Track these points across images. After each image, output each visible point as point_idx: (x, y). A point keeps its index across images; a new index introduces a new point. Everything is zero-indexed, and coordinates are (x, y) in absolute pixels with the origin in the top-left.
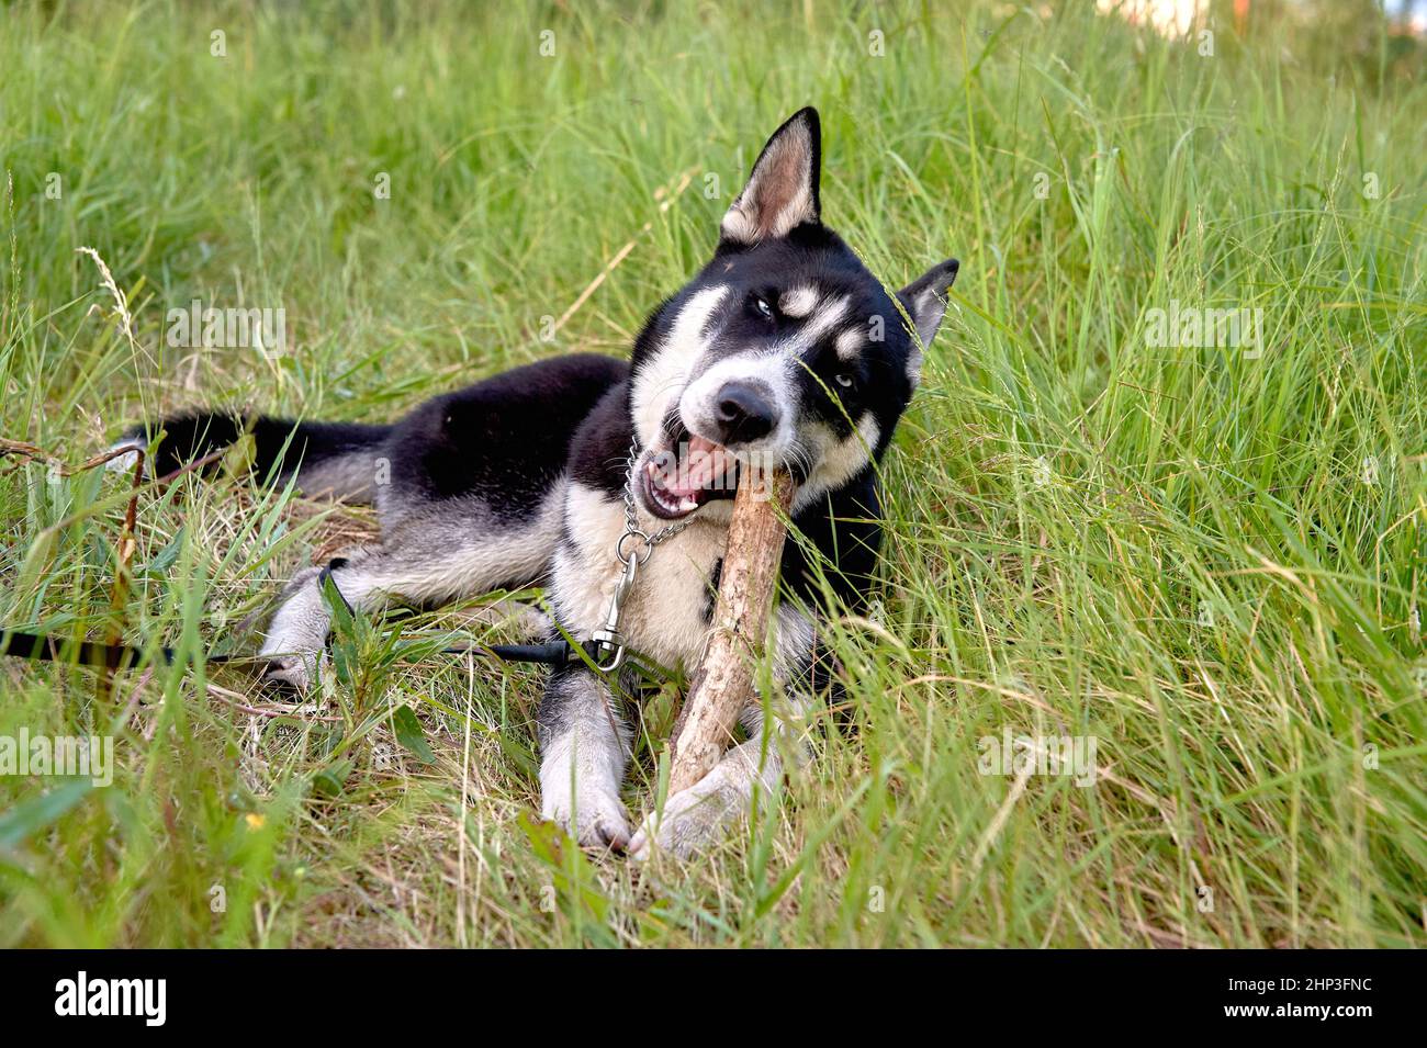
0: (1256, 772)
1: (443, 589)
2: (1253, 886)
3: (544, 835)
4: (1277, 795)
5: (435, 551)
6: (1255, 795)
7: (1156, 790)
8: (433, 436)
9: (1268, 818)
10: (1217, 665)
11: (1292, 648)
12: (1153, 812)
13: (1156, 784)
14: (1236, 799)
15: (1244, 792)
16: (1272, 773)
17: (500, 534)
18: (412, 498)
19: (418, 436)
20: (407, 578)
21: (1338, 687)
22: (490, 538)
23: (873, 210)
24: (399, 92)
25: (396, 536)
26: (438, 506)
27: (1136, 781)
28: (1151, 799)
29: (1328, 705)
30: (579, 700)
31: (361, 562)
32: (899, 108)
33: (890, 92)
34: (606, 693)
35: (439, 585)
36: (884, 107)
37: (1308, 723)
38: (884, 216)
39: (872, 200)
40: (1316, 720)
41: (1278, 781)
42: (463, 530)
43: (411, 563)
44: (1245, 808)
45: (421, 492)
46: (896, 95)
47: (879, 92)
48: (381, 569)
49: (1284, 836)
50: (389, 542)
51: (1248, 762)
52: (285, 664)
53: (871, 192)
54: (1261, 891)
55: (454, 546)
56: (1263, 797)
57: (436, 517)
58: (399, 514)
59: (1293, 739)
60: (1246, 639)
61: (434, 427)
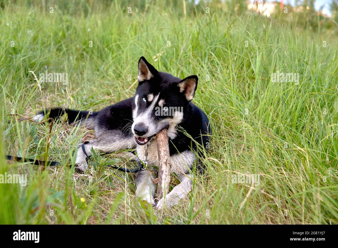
0: (294, 192)
1: (111, 150)
2: (294, 215)
3: (144, 203)
4: (299, 197)
5: (110, 142)
6: (294, 197)
7: (273, 195)
8: (108, 115)
9: (297, 202)
10: (286, 168)
11: (302, 165)
12: (272, 200)
13: (273, 194)
14: (290, 197)
15: (292, 196)
16: (298, 192)
17: (124, 139)
18: (104, 129)
19: (105, 115)
20: (103, 147)
21: (312, 174)
22: (122, 139)
23: (205, 63)
24: (89, 30)
25: (100, 137)
26: (110, 131)
27: (268, 193)
28: (272, 197)
29: (310, 177)
30: (145, 175)
31: (92, 143)
32: (210, 40)
33: (208, 36)
34: (151, 173)
35: (110, 149)
36: (206, 39)
37: (305, 181)
38: (207, 64)
39: (204, 61)
40: (307, 180)
41: (299, 194)
42: (116, 137)
43: (104, 144)
44: (292, 199)
45: (106, 128)
46: (209, 37)
47: (205, 36)
48: (97, 145)
49: (301, 206)
50: (99, 139)
51: (293, 189)
52: (79, 165)
53: (204, 59)
54: (296, 217)
55: (114, 141)
56: (296, 197)
57: (110, 134)
58: (101, 133)
59: (303, 185)
60: (292, 163)
61: (109, 113)
